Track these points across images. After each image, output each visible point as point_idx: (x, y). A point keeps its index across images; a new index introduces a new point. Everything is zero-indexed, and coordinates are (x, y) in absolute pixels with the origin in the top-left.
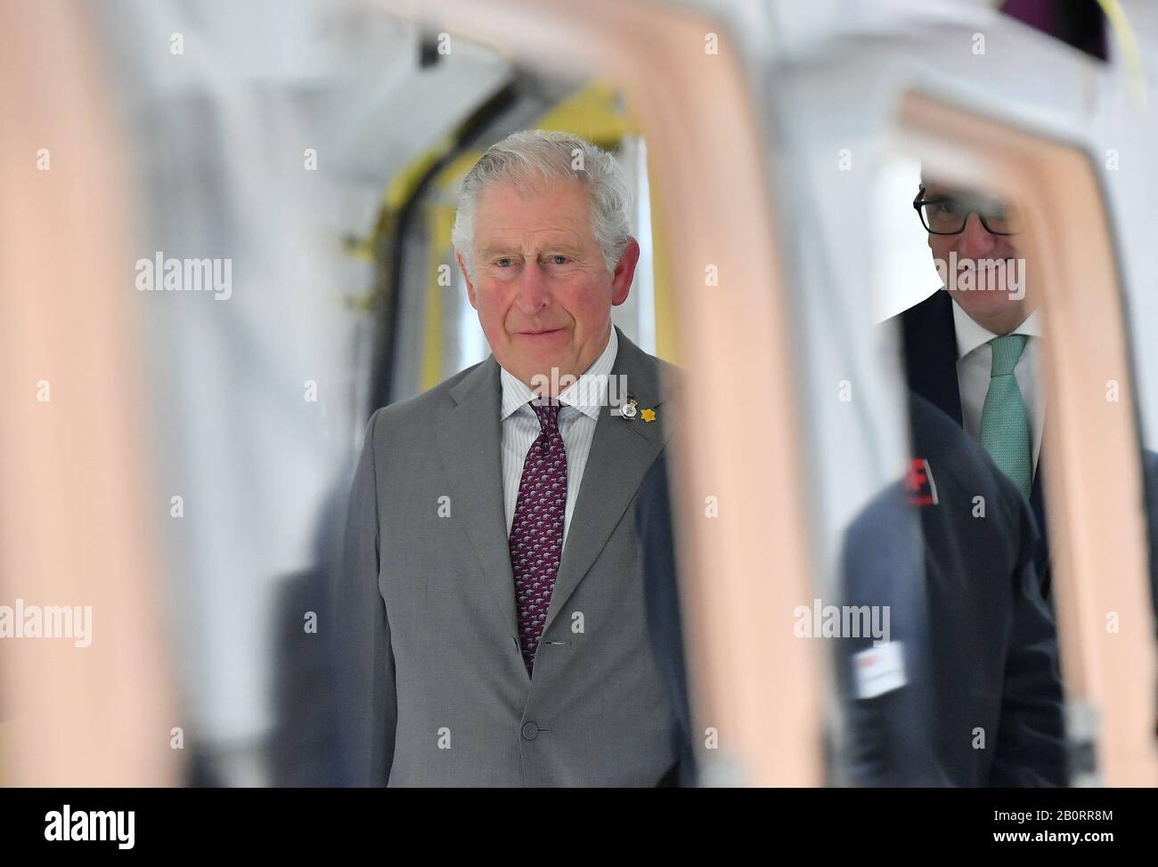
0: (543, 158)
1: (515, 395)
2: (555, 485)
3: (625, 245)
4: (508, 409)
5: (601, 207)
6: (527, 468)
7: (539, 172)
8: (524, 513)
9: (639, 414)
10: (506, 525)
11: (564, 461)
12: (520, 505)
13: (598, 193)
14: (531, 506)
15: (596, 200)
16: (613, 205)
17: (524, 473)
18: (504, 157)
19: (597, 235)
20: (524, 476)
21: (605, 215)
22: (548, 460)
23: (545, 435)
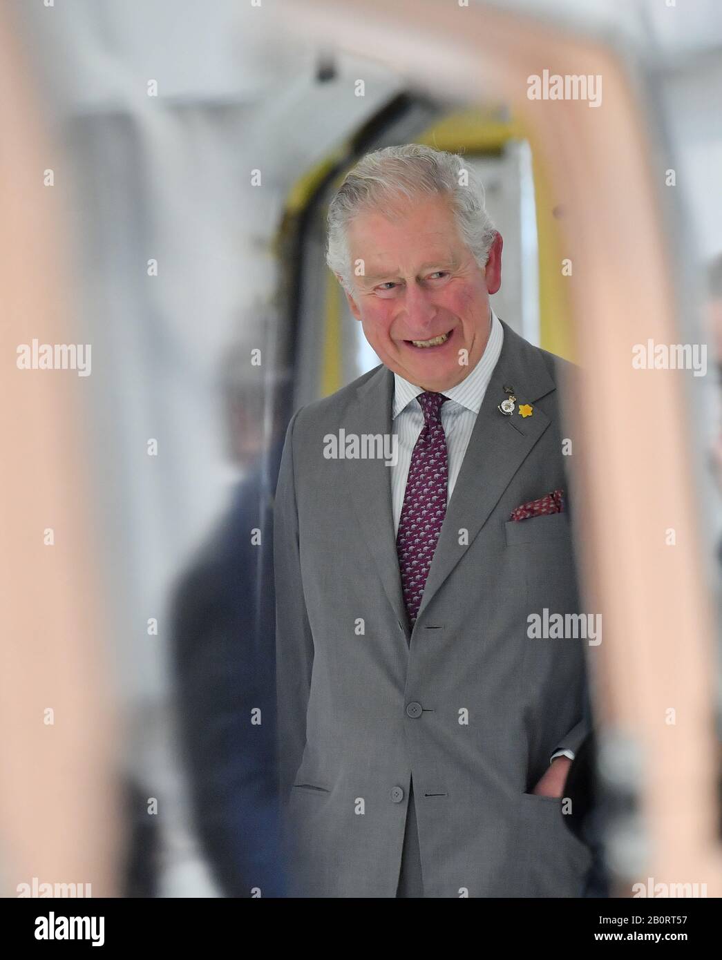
0: (404, 180)
1: (406, 393)
2: (437, 475)
3: (493, 240)
4: (400, 406)
5: (464, 213)
6: (413, 460)
7: (401, 193)
8: (411, 503)
9: (517, 410)
10: (393, 523)
11: (445, 452)
12: (408, 495)
13: (458, 201)
14: (416, 496)
15: (457, 207)
16: (473, 207)
17: (412, 464)
18: (366, 185)
19: (466, 241)
20: (411, 468)
21: (468, 218)
22: (430, 453)
23: (428, 427)
